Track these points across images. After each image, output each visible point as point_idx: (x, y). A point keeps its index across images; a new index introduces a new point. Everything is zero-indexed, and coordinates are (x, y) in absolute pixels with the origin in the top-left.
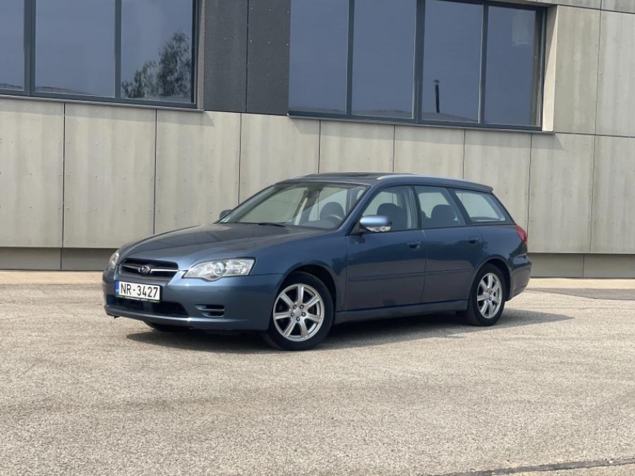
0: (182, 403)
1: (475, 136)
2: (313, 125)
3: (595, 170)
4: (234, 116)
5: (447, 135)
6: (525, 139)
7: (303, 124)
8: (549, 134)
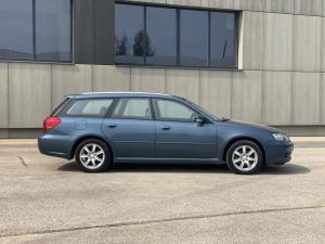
2: (127, 70)
3: (263, 87)
4: (89, 66)
7: (122, 69)
8: (241, 71)
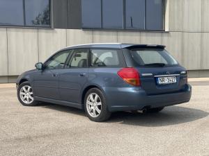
0: (37, 137)
1: (144, 34)
4: (64, 30)
5: (134, 34)
6: (160, 34)
7: (87, 32)
8: (168, 32)
